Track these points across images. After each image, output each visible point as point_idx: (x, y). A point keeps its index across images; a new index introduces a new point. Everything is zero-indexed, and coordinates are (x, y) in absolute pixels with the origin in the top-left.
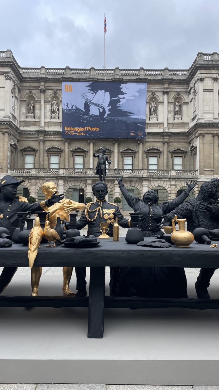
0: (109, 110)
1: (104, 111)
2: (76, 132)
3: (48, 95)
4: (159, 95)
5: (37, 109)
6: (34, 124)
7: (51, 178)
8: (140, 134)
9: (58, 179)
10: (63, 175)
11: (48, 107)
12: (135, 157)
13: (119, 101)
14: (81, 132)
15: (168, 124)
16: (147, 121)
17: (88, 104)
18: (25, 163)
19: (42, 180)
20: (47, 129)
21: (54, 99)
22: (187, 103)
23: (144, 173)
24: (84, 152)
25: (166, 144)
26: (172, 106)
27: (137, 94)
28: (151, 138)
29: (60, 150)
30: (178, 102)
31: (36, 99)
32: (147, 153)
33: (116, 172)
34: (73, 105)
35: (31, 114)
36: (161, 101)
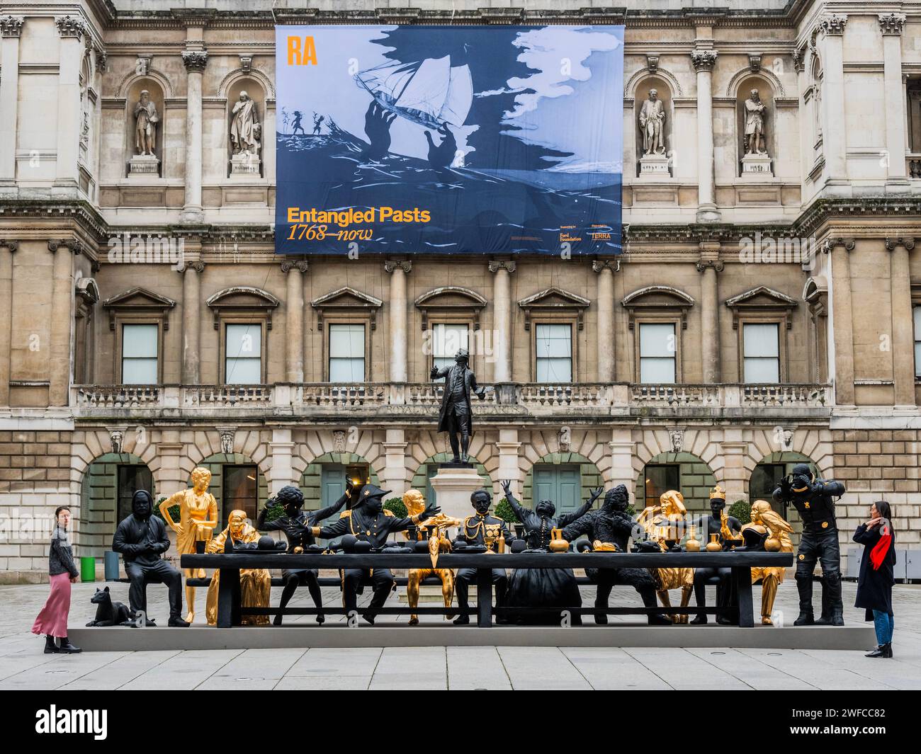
0: (471, 140)
1: (450, 143)
2: (333, 227)
3: (216, 78)
4: (677, 72)
5: (173, 137)
6: (159, 197)
7: (240, 425)
8: (602, 233)
9: (268, 426)
10: (289, 413)
11: (219, 126)
12: (581, 328)
13: (509, 102)
14: (352, 226)
15: (716, 188)
16: (629, 179)
17: (383, 113)
18: (123, 359)
19: (205, 430)
20: (215, 217)
21: (243, 93)
22: (790, 105)
23: (616, 401)
24: (369, 309)
25: (710, 273)
26: (729, 117)
27: (585, 74)
28: (649, 248)
29: (268, 301)
30: (756, 99)
31: (168, 95)
32: (631, 311)
33: (505, 397)
34: (322, 119)
35: (148, 158)
36: (687, 95)
